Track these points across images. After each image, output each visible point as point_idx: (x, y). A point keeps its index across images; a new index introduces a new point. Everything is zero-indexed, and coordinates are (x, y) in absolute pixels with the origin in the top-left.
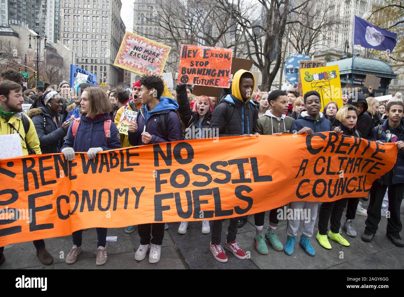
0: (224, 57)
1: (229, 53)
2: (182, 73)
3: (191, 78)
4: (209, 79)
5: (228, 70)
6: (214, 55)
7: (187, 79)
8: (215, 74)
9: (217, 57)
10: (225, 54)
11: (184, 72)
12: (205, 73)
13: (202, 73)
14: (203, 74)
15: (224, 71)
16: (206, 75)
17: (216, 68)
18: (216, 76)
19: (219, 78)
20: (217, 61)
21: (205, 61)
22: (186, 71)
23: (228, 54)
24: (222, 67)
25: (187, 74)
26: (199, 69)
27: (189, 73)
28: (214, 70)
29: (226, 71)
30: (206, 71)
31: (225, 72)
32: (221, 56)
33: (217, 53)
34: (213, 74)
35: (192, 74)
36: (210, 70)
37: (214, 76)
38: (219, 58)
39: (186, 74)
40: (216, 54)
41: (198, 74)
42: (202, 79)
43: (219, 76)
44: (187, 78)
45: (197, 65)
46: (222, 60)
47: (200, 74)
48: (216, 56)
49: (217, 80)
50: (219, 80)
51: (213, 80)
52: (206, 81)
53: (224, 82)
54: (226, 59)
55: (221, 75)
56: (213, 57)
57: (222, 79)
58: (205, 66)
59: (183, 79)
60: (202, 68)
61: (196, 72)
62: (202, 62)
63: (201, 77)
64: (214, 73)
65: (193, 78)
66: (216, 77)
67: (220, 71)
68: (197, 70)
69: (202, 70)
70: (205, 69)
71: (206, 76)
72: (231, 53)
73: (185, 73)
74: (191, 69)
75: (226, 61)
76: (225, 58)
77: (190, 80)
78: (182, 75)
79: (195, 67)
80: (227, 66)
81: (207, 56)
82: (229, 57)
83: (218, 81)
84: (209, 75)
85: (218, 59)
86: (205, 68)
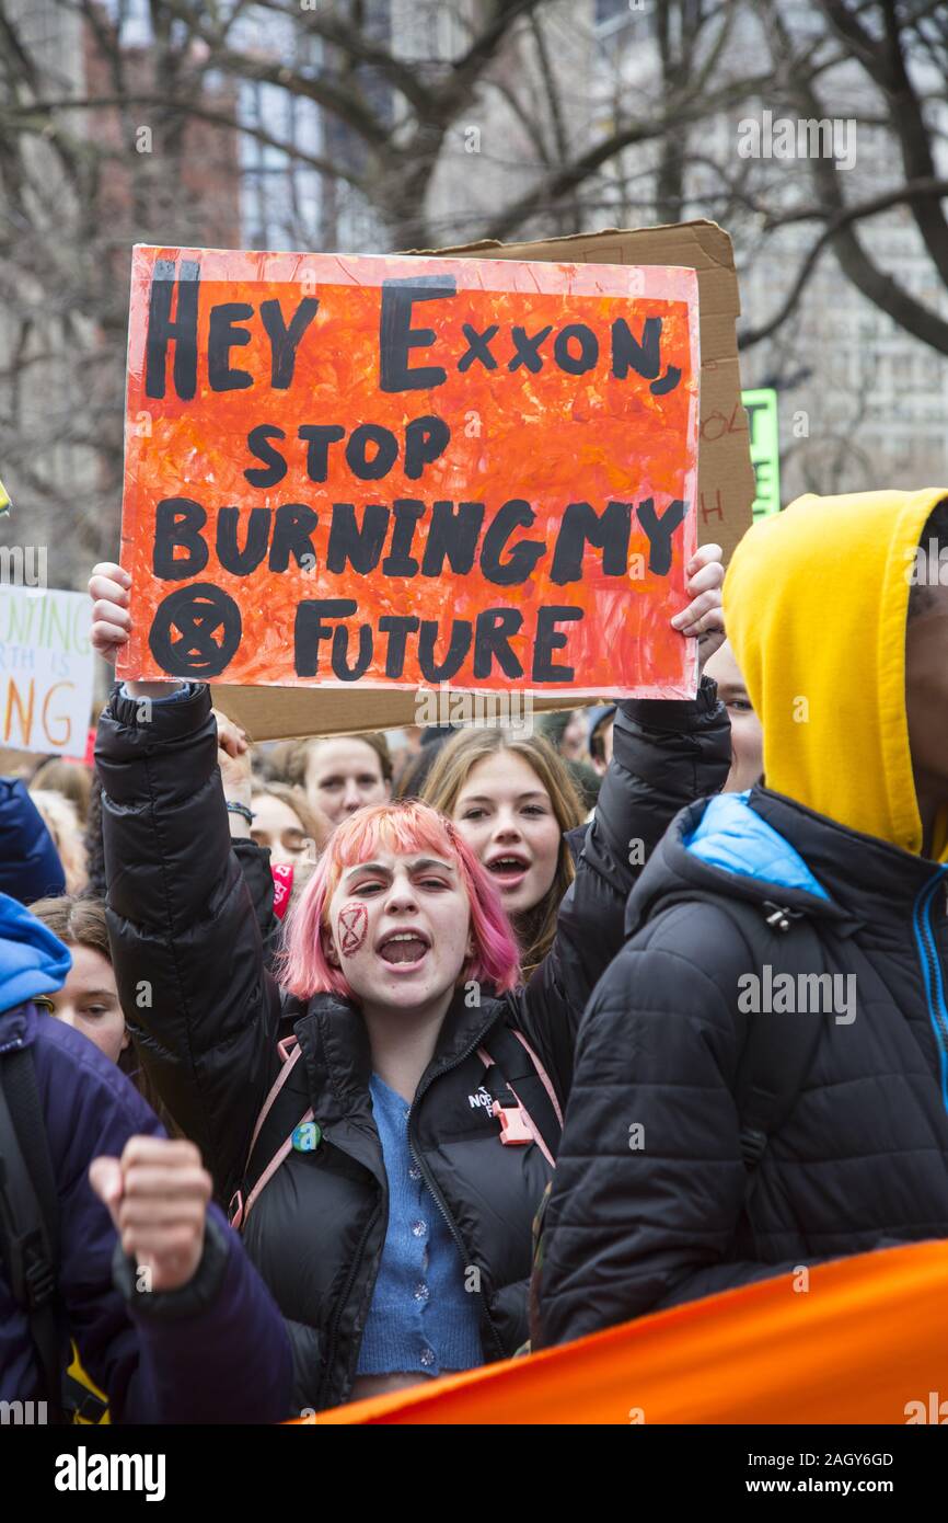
0: (606, 358)
1: (663, 307)
2: (164, 568)
3: (269, 619)
4: (465, 610)
5: (663, 503)
6: (503, 350)
7: (218, 634)
8: (530, 553)
9: (536, 366)
10: (620, 328)
11: (180, 553)
12: (417, 552)
13: (386, 551)
14: (400, 565)
15: (619, 512)
16: (432, 569)
17: (539, 483)
18: (541, 578)
19: (572, 595)
20: (535, 408)
21: (400, 413)
22: (210, 536)
23: (653, 326)
24: (598, 469)
25: (216, 575)
26: (342, 513)
27: (240, 565)
28: (517, 513)
29: (647, 508)
30: (423, 531)
31: (636, 525)
32: (575, 347)
33: (533, 325)
34: (504, 559)
35: (278, 565)
36: (474, 511)
37: (516, 574)
38: (552, 372)
39: (202, 576)
40: (519, 334)
41: (334, 565)
42: (386, 624)
43: (576, 575)
44: (224, 611)
45: (318, 472)
46: (595, 399)
47: (363, 566)
48: (527, 351)
49: (549, 616)
50: (575, 614)
51: (514, 619)
52: (429, 632)
53: (627, 639)
54: (638, 385)
55: (593, 556)
56: (491, 365)
57: (609, 607)
58: (414, 471)
59: (176, 634)
60: (381, 492)
61: (320, 541)
62: (370, 431)
63: (375, 599)
64: (515, 537)
65: (289, 615)
66: (543, 589)
67: (579, 523)
68: (326, 521)
69: (376, 514)
70: (409, 511)
71: (436, 583)
72: (683, 308)
73: (198, 563)
74: (259, 517)
75: (638, 407)
76: (619, 372)
77: (258, 638)
78: (159, 589)
79: (298, 488)
80: (645, 462)
81: (419, 359)
82: (666, 359)
83: (562, 627)
84: (460, 567)
85: (550, 393)
86: (409, 491)
